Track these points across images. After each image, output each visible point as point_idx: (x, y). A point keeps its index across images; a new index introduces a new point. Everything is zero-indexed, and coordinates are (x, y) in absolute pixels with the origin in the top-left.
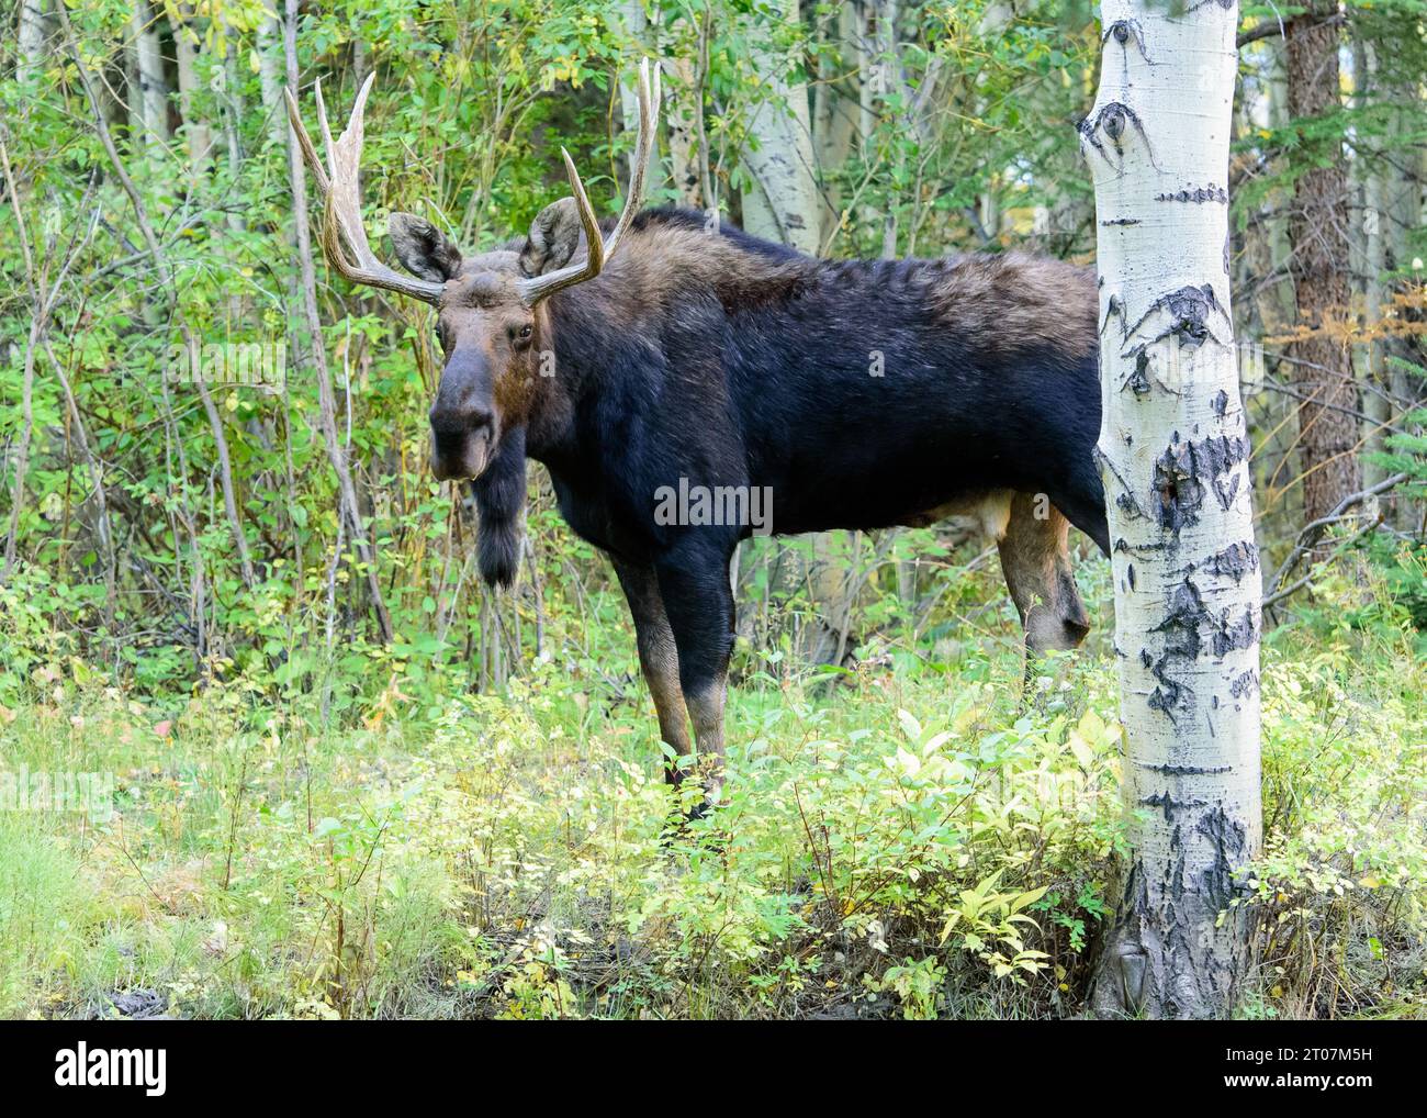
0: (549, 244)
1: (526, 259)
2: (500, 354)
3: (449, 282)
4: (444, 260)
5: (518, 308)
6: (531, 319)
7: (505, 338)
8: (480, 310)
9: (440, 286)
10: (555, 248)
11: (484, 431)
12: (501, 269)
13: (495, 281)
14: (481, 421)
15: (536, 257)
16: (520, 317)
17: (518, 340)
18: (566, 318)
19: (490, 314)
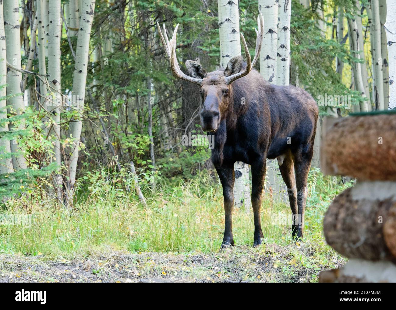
0: (233, 68)
1: (226, 72)
2: (220, 97)
3: (204, 78)
4: (202, 73)
5: (225, 84)
6: (228, 88)
7: (221, 93)
8: (213, 85)
9: (202, 80)
10: (235, 69)
11: (217, 117)
12: (219, 75)
13: (217, 78)
14: (216, 114)
15: (229, 72)
16: (225, 87)
17: (225, 94)
18: (237, 91)
19: (216, 86)
